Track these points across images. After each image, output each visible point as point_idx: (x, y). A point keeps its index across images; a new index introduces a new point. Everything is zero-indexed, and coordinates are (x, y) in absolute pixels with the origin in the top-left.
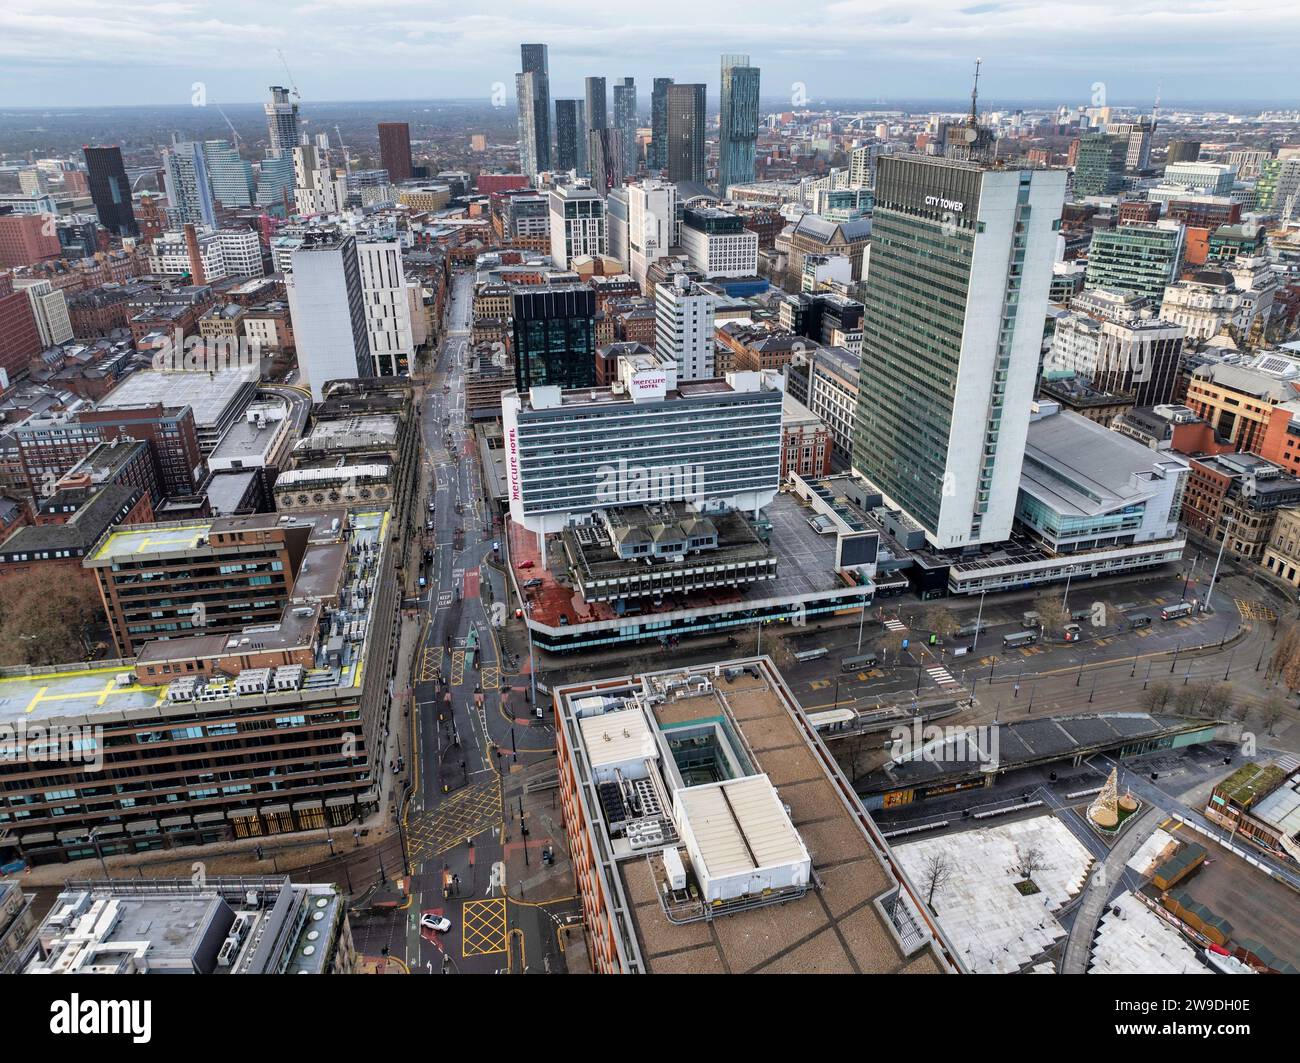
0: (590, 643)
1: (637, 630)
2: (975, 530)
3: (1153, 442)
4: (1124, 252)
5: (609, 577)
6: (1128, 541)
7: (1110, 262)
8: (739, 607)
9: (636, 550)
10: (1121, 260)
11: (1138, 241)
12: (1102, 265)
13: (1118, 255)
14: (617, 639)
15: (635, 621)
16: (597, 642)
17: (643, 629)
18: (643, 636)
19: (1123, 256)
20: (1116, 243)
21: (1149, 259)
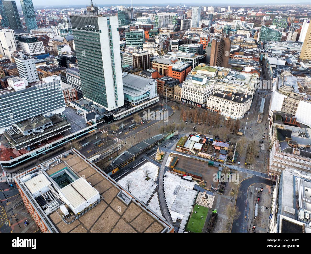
0: (22, 161)
1: (36, 153)
2: (116, 104)
3: (148, 77)
4: (133, 37)
5: (22, 142)
6: (148, 99)
7: (130, 39)
8: (63, 139)
9: (29, 132)
10: (133, 39)
11: (135, 34)
12: (129, 40)
13: (132, 38)
14: (30, 158)
15: (34, 151)
16: (24, 160)
17: (37, 152)
18: (38, 154)
19: (133, 38)
20: (131, 35)
21: (138, 38)
